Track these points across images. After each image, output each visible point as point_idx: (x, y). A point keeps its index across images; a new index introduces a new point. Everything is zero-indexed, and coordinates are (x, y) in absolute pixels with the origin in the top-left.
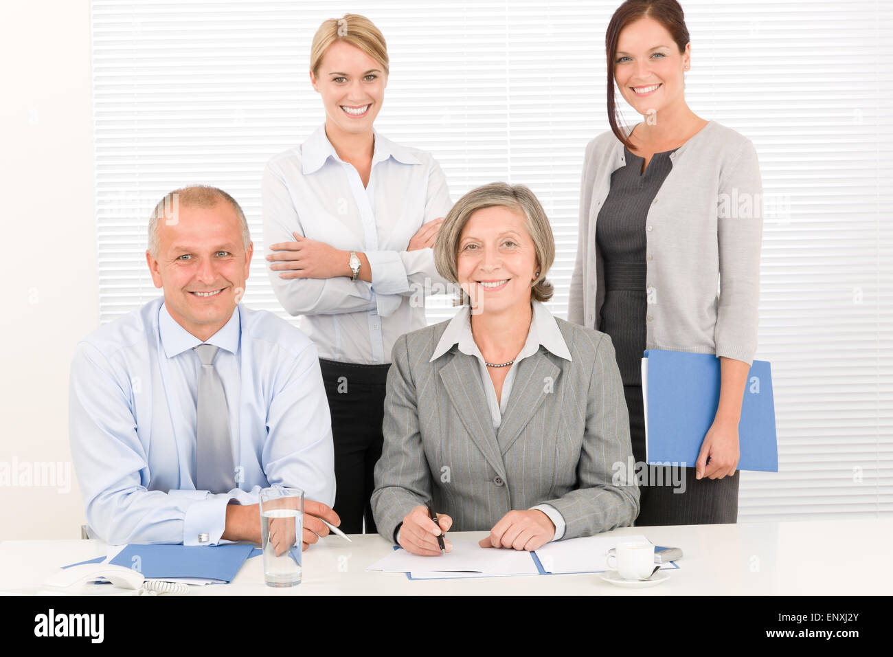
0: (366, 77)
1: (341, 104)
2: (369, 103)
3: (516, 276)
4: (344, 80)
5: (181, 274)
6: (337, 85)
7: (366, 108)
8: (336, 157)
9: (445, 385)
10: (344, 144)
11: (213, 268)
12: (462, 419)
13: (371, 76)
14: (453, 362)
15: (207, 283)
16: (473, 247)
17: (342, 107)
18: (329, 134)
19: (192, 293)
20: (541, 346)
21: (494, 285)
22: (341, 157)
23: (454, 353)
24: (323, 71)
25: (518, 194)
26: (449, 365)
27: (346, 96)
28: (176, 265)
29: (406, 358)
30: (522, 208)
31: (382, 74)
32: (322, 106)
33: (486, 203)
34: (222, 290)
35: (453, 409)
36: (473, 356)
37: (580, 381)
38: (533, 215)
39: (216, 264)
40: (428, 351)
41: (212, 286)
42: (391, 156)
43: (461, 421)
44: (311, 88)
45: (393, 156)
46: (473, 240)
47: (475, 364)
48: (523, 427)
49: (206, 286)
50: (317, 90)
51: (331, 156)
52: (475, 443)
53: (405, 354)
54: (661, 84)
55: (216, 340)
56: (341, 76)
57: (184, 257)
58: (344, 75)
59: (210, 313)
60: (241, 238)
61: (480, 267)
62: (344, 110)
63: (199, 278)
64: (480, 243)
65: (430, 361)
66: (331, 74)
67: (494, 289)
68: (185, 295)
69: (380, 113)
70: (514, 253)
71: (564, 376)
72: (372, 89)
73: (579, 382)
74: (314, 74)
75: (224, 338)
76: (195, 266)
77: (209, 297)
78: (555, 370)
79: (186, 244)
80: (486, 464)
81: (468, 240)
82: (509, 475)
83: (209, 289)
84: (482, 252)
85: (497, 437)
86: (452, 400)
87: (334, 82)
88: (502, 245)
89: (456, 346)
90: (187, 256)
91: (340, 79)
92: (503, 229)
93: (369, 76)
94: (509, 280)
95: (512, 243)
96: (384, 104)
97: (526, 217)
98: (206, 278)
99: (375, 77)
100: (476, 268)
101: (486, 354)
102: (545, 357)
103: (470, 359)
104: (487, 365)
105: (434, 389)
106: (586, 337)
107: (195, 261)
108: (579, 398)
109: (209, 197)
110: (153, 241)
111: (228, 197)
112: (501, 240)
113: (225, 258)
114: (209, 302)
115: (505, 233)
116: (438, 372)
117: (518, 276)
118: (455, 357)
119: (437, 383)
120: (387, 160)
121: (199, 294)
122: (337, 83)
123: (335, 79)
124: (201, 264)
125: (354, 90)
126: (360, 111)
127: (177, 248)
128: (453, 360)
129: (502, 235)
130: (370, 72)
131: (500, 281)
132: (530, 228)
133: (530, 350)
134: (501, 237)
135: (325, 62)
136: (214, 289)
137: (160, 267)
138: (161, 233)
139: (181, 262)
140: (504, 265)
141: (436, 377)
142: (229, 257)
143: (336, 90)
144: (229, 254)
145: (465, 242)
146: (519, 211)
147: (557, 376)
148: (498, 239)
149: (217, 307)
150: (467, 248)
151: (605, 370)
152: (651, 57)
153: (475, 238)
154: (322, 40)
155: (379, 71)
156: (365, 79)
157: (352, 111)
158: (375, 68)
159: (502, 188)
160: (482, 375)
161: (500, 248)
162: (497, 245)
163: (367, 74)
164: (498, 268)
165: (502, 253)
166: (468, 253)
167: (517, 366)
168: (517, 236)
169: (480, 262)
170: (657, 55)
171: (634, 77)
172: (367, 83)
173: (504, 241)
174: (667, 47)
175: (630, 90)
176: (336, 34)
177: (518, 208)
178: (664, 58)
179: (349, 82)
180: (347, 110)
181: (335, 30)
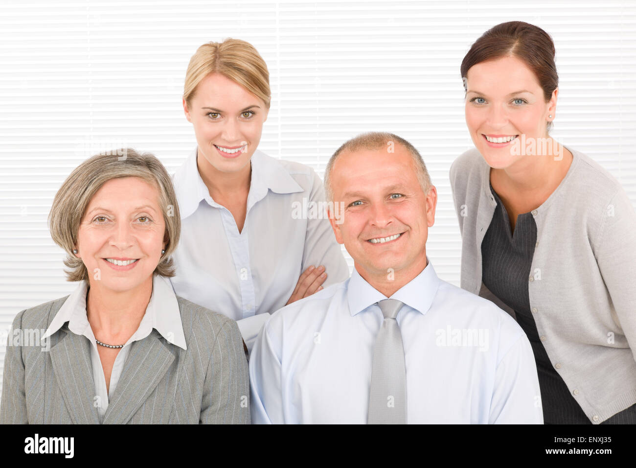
0: (243, 113)
2: (244, 144)
3: (146, 255)
4: (219, 116)
6: (210, 121)
8: (209, 199)
9: (54, 366)
12: (67, 403)
13: (248, 112)
14: (65, 341)
16: (102, 219)
17: (215, 146)
20: (154, 330)
21: (124, 262)
23: (65, 333)
24: (195, 102)
25: (149, 163)
26: (60, 344)
27: (220, 135)
30: (156, 181)
31: (261, 111)
33: (121, 173)
35: (58, 392)
36: (84, 337)
37: (195, 371)
46: (104, 212)
50: (189, 120)
51: (204, 199)
56: (215, 112)
58: (219, 111)
62: (218, 148)
64: (111, 216)
66: (204, 107)
67: (123, 268)
70: (148, 229)
71: (178, 364)
72: (248, 127)
73: (195, 373)
74: (187, 103)
78: (170, 356)
81: (99, 211)
84: (114, 226)
86: (59, 382)
87: (207, 117)
88: (135, 220)
89: (66, 325)
91: (214, 114)
92: (139, 203)
93: (246, 113)
94: (138, 260)
95: (146, 218)
97: (161, 192)
99: (253, 113)
100: (106, 242)
102: (160, 343)
103: (81, 340)
105: (43, 370)
106: (206, 322)
108: (193, 389)
112: (135, 215)
115: (140, 208)
117: (148, 256)
118: (66, 337)
119: (47, 363)
123: (208, 114)
125: (229, 128)
129: (138, 210)
130: (249, 108)
131: (130, 259)
133: (143, 332)
134: (135, 212)
135: (200, 93)
140: (137, 241)
141: (46, 357)
143: (208, 127)
145: (92, 212)
146: (155, 184)
147: (171, 363)
148: (133, 213)
150: (95, 220)
151: (224, 359)
152: (510, 103)
153: (106, 210)
154: (197, 70)
155: (259, 107)
156: (242, 116)
157: (225, 150)
158: (252, 104)
159: (136, 156)
160: (92, 356)
161: (135, 223)
162: (131, 220)
163: (245, 111)
164: (131, 246)
165: (134, 228)
166: (96, 226)
167: (128, 349)
168: (153, 211)
169: (111, 238)
170: (518, 101)
171: (488, 123)
172: (244, 121)
173: (139, 216)
174: (532, 93)
175: (482, 137)
176: (213, 64)
177: (153, 180)
178: (527, 105)
179: (224, 119)
180: (222, 149)
181: (213, 58)
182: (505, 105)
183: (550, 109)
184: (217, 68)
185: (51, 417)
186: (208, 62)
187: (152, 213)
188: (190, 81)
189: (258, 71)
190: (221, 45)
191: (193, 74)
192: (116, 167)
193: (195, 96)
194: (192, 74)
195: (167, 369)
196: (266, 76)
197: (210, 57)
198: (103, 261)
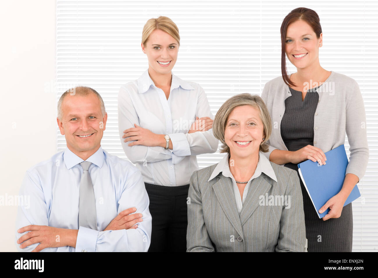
0: (170, 47)
1: (158, 60)
2: (170, 60)
3: (255, 139)
4: (159, 48)
5: (72, 127)
6: (156, 51)
7: (169, 63)
8: (154, 85)
9: (215, 193)
10: (158, 79)
11: (88, 124)
12: (223, 208)
13: (172, 46)
14: (220, 181)
15: (84, 131)
16: (234, 124)
17: (158, 62)
18: (151, 74)
19: (78, 136)
20: (263, 173)
21: (244, 143)
22: (157, 85)
23: (220, 177)
24: (148, 44)
25: (255, 99)
26: (217, 183)
27: (160, 56)
28: (70, 123)
29: (197, 180)
30: (258, 107)
31: (177, 46)
32: (147, 61)
33: (241, 103)
34: (92, 134)
35: (218, 204)
36: (229, 177)
37: (281, 190)
38: (263, 110)
39: (89, 122)
40: (208, 177)
41: (87, 132)
42: (180, 86)
43: (222, 209)
44: (141, 52)
45: (181, 86)
46: (234, 121)
47: (230, 182)
48: (252, 212)
49: (84, 132)
50: (145, 53)
51: (152, 85)
52: (229, 220)
53: (196, 178)
54: (307, 53)
55: (91, 160)
56: (158, 46)
57: (74, 119)
58: (159, 45)
59: (86, 145)
60: (101, 110)
61: (238, 135)
62: (159, 63)
63: (81, 129)
64: (237, 123)
65: (208, 181)
66: (152, 45)
67: (243, 146)
68: (74, 137)
69: (175, 66)
70: (254, 128)
71: (273, 188)
72: (172, 53)
75: (95, 158)
76: (79, 123)
77: (86, 137)
78: (269, 186)
79: (75, 113)
80: (234, 230)
81: (232, 121)
82: (245, 236)
83: (85, 134)
84: (239, 127)
85: (240, 217)
86: (218, 199)
87: (154, 49)
88: (249, 124)
89: (221, 173)
90: (75, 119)
91: (157, 47)
92: (250, 116)
93: (171, 47)
94: (251, 141)
95: (253, 124)
96: (177, 61)
97: (260, 111)
98: (84, 129)
99: (174, 47)
100: (235, 134)
101: (236, 177)
102: (264, 180)
103: (228, 179)
104: (237, 182)
105: (210, 195)
106: (285, 170)
107: (79, 121)
109: (85, 91)
110: (60, 113)
111: (95, 91)
112: (248, 122)
113: (93, 119)
114: (86, 140)
115: (250, 119)
116: (212, 186)
117: (256, 140)
118: (221, 179)
119: (211, 192)
120: (178, 88)
121: (81, 136)
123: (154, 48)
124: (81, 122)
125: (164, 53)
126: (166, 63)
127: (70, 115)
128: (219, 180)
129: (249, 119)
131: (247, 141)
132: (262, 116)
133: (257, 174)
135: (150, 39)
136: (88, 134)
137: (63, 125)
138: (64, 109)
139: (72, 121)
140: (249, 133)
141: (211, 189)
142: (95, 119)
143: (155, 53)
144: (95, 117)
145: (230, 122)
146: (257, 108)
147: (270, 188)
148: (247, 121)
149: (90, 142)
150: (231, 125)
151: (293, 186)
152: (303, 40)
153: (235, 120)
154: (148, 29)
155: (176, 44)
156: (169, 48)
157: (162, 63)
158: (174, 43)
159: (249, 96)
160: (233, 187)
161: (248, 126)
162: (246, 124)
164: (247, 136)
165: (248, 128)
166: (231, 127)
167: (250, 183)
168: (256, 120)
169: (237, 132)
170: (305, 39)
171: (294, 49)
172: (170, 50)
173: (250, 123)
174: (311, 35)
175: (292, 56)
176: (156, 26)
177: (257, 106)
178: (309, 40)
179: (162, 49)
180: (161, 63)
181: (155, 24)
182: (301, 41)
183: (320, 42)
184: (158, 27)
185: (216, 215)
186: (153, 25)
187: (256, 121)
188: (145, 35)
191: (147, 31)
192: (240, 101)
194: (145, 31)
195: (268, 191)
197: (153, 23)
198: (234, 143)
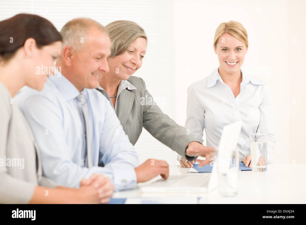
0: (237, 49)
1: (226, 61)
2: (237, 61)
4: (227, 50)
7: (236, 63)
8: (221, 80)
13: (239, 49)
17: (226, 62)
19: (93, 74)
24: (218, 46)
27: (227, 57)
42: (250, 82)
50: (216, 53)
51: (219, 80)
56: (225, 48)
58: (227, 48)
66: (221, 47)
68: (91, 75)
72: (239, 54)
74: (215, 46)
87: (222, 51)
91: (225, 49)
99: (241, 49)
122: (224, 52)
123: (223, 50)
130: (238, 47)
135: (219, 41)
143: (223, 54)
154: (219, 32)
155: (243, 47)
156: (236, 50)
157: (230, 64)
163: (237, 48)
176: (225, 29)
179: (229, 51)
180: (228, 63)
181: (224, 28)
184: (226, 31)
186: (222, 30)
188: (216, 36)
189: (243, 33)
190: (228, 23)
193: (218, 43)
194: (217, 34)
196: (246, 35)
197: (223, 27)
